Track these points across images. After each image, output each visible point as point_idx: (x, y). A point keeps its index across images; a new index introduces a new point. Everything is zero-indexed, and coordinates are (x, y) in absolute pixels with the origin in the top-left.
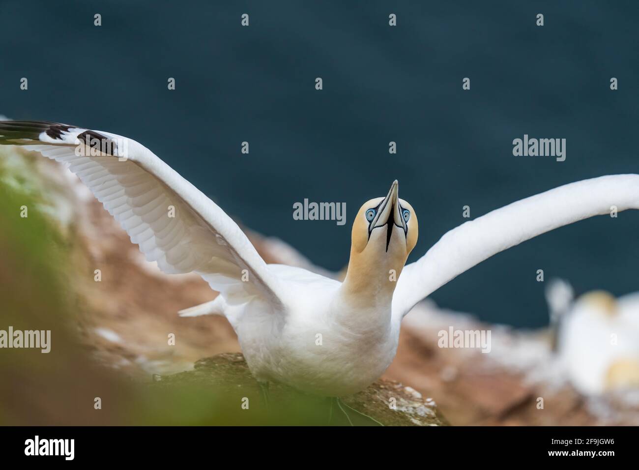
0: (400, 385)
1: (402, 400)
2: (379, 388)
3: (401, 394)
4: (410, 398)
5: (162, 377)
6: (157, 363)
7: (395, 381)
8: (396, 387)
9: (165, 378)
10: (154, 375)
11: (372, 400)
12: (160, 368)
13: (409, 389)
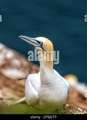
0: (77, 107)
1: (77, 111)
2: (71, 108)
3: (77, 110)
4: (79, 111)
5: (10, 105)
6: (9, 101)
7: (75, 106)
8: (75, 108)
9: (11, 105)
10: (8, 105)
11: (69, 112)
12: (9, 103)
13: (79, 109)
